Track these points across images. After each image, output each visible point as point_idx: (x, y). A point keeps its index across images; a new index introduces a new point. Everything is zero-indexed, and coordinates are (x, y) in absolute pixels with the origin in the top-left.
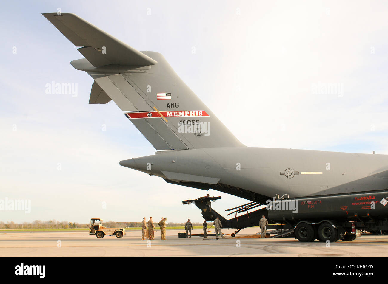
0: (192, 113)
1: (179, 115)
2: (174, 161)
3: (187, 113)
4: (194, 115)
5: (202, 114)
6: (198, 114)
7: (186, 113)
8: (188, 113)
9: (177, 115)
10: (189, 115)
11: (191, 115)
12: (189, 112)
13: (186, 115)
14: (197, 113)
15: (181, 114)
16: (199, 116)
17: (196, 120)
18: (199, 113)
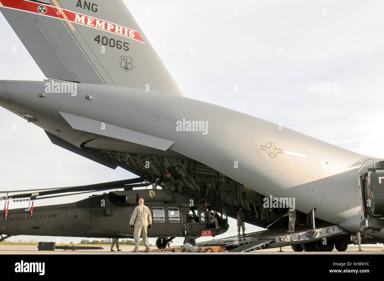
0: (119, 30)
1: (96, 26)
2: (91, 97)
3: (110, 27)
4: (121, 32)
5: (133, 36)
6: (128, 34)
7: (109, 25)
8: (112, 27)
9: (93, 24)
10: (113, 30)
11: (117, 31)
12: (114, 25)
13: (109, 28)
14: (126, 31)
15: (100, 25)
16: (129, 36)
17: (125, 43)
18: (130, 32)
